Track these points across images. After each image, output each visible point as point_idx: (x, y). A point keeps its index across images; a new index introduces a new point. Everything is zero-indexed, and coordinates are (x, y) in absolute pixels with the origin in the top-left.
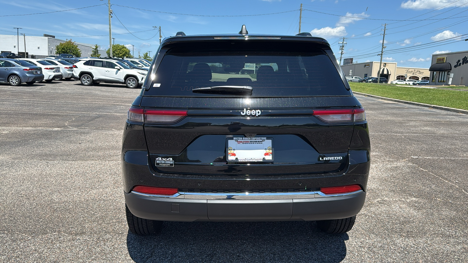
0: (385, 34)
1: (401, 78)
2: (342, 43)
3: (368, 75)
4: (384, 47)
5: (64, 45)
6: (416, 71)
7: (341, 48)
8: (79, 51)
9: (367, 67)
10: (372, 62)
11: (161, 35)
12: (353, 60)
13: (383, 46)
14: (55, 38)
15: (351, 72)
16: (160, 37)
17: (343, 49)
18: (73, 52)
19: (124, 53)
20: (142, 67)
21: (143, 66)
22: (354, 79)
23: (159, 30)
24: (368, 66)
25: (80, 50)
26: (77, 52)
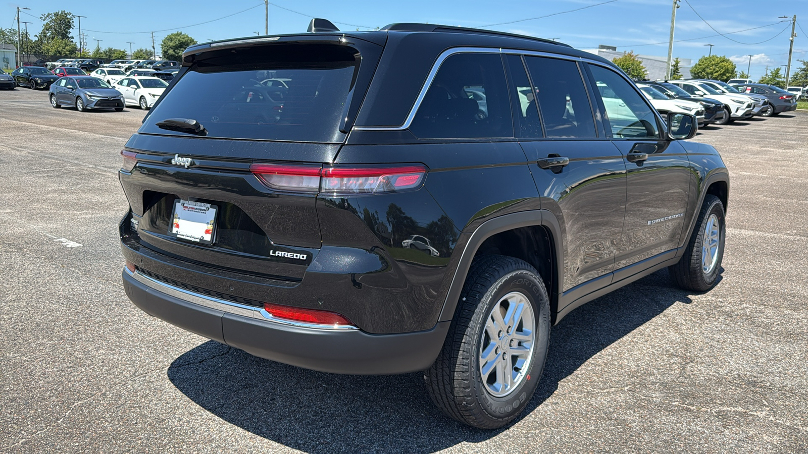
5: (619, 62)
8: (643, 70)
11: (795, 32)
14: (615, 50)
16: (792, 36)
18: (633, 73)
19: (722, 71)
20: (702, 96)
21: (705, 94)
23: (792, 22)
25: (646, 69)
26: (640, 73)
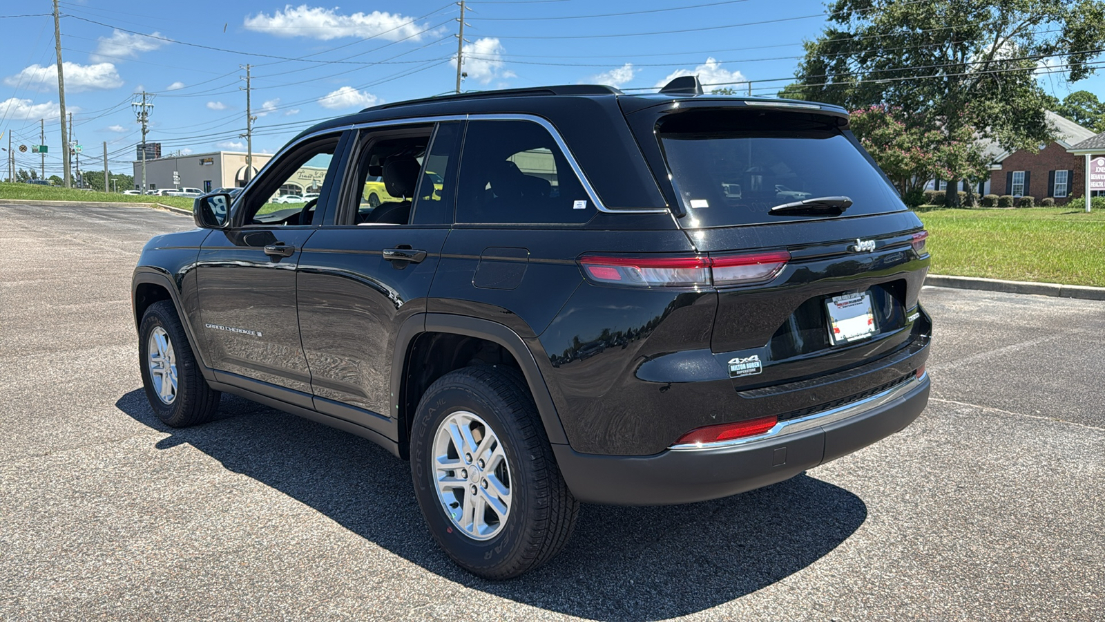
0: (250, 87)
1: (289, 190)
2: (141, 106)
3: (212, 185)
4: (251, 117)
6: (318, 175)
7: (140, 118)
9: (208, 163)
10: (220, 154)
12: (162, 148)
13: (249, 115)
15: (176, 177)
17: (146, 121)
22: (185, 192)
24: (211, 163)
